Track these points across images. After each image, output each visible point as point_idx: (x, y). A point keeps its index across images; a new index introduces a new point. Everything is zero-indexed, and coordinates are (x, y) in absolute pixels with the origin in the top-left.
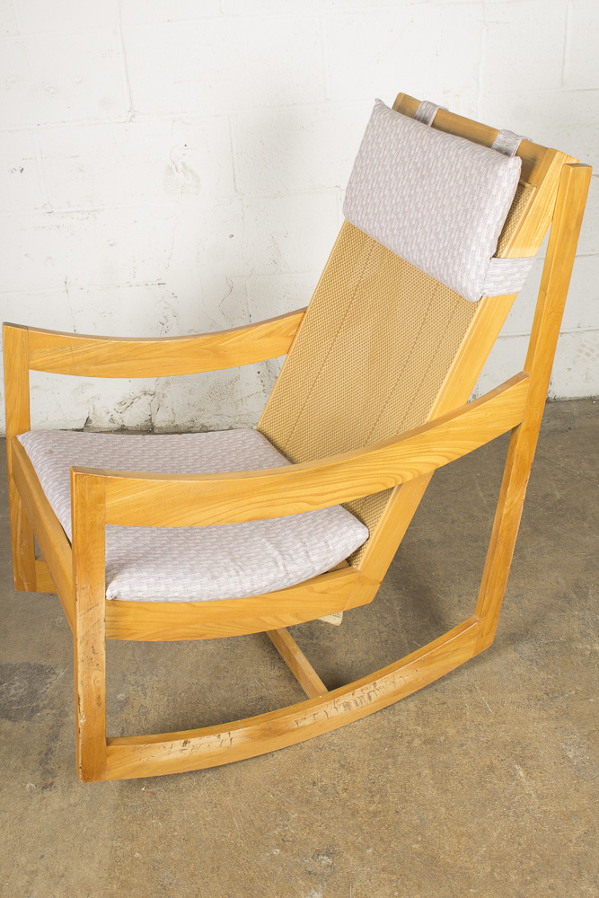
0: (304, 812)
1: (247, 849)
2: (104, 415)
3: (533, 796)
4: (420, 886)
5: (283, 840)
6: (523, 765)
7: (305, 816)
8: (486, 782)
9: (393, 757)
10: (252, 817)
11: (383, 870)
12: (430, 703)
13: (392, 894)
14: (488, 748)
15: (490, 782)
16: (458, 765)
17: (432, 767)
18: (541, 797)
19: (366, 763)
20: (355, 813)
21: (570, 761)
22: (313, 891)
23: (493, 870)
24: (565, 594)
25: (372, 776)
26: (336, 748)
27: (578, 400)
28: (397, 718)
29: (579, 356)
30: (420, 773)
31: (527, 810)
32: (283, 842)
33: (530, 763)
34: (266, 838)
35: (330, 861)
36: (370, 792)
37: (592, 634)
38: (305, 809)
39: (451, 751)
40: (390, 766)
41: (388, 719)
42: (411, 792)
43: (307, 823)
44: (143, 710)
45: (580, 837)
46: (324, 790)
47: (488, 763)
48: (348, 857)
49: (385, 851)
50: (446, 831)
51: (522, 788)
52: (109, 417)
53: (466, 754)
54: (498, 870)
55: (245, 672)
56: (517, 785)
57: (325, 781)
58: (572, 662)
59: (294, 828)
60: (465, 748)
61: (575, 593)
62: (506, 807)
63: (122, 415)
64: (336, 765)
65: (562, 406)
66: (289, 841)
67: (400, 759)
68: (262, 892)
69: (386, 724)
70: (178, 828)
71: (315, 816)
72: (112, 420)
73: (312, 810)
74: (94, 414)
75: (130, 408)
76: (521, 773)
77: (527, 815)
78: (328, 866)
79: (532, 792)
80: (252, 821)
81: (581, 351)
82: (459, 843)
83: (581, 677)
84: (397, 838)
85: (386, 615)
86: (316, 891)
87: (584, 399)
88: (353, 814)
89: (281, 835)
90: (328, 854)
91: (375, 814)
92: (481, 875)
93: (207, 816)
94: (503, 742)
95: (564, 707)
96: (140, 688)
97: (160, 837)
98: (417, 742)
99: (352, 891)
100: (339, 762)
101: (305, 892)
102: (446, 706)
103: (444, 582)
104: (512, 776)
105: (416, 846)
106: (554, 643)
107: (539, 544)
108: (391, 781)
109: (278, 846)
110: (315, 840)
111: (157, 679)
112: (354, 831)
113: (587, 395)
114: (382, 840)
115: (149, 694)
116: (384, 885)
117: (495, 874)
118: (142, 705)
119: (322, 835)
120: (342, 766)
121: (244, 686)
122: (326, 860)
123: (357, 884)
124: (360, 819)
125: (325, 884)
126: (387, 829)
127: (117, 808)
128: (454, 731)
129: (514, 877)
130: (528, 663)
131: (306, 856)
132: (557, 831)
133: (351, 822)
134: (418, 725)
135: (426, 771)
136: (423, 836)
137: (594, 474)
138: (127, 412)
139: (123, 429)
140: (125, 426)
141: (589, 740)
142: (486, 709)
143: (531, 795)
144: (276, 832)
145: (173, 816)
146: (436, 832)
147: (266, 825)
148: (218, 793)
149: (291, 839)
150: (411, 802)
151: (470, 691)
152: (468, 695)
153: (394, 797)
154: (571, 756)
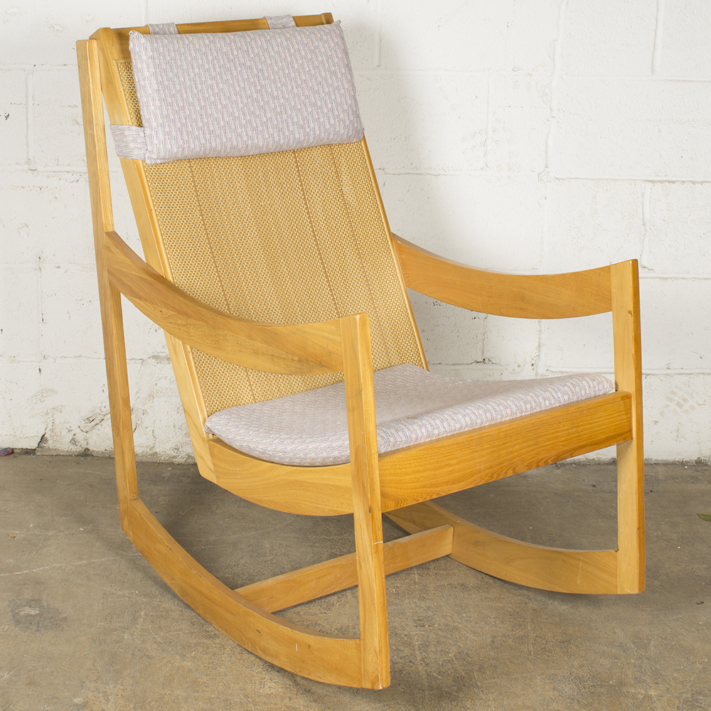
2: (64, 432)
24: (622, 643)
29: (668, 406)
37: (649, 681)
52: (70, 436)
55: (229, 688)
58: (620, 704)
61: (634, 643)
63: (88, 435)
72: (74, 441)
74: (52, 430)
75: (98, 426)
81: (671, 400)
85: (402, 648)
96: (101, 695)
103: (477, 623)
106: (601, 686)
111: (122, 687)
115: (112, 700)
121: (227, 700)
130: (568, 700)
138: (95, 432)
139: (86, 454)
140: (88, 449)
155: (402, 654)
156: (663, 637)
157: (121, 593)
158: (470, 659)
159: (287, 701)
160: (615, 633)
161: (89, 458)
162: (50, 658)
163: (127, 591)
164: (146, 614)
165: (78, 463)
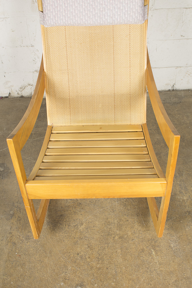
0: (73, 267)
1: (52, 282)
2: (15, 92)
3: (157, 263)
5: (65, 278)
6: (154, 250)
7: (74, 268)
8: (140, 256)
10: (55, 268)
12: (123, 220)
14: (142, 241)
15: (142, 257)
16: (131, 248)
17: (121, 249)
18: (160, 264)
19: (97, 246)
20: (92, 268)
21: (172, 248)
25: (99, 252)
26: (87, 239)
27: (184, 90)
28: (110, 227)
30: (117, 251)
31: (155, 269)
32: (65, 280)
33: (157, 249)
34: (59, 278)
36: (98, 259)
37: (184, 192)
38: (74, 265)
39: (129, 242)
40: (106, 248)
41: (107, 227)
42: (113, 260)
43: (74, 271)
44: (19, 219)
45: (173, 283)
46: (81, 257)
47: (142, 248)
49: (102, 285)
50: (125, 278)
51: (154, 259)
52: (17, 93)
53: (134, 243)
56: (152, 258)
57: (82, 253)
58: (175, 205)
59: (69, 274)
60: (134, 241)
61: (178, 174)
62: (147, 268)
63: (22, 92)
64: (87, 246)
65: (178, 92)
66: (67, 279)
67: (110, 245)
70: (27, 271)
71: (77, 269)
73: (76, 266)
74: (12, 91)
75: (24, 90)
76: (154, 253)
77: (154, 272)
80: (54, 270)
82: (129, 283)
83: (178, 211)
84: (107, 280)
87: (186, 90)
89: (64, 276)
91: (99, 269)
93: (38, 267)
94: (148, 239)
96: (18, 209)
97: (21, 275)
98: (117, 237)
100: (88, 245)
102: (128, 222)
104: (150, 254)
105: (113, 284)
108: (106, 254)
109: (63, 281)
110: (76, 279)
112: (91, 276)
113: (187, 88)
114: (101, 280)
115: (22, 212)
118: (19, 217)
119: (79, 277)
121: (56, 210)
124: (93, 271)
127: (6, 262)
128: (130, 233)
131: (73, 286)
133: (90, 272)
134: (118, 230)
135: (119, 251)
136: (116, 279)
137: (188, 122)
140: (22, 96)
141: (179, 239)
142: (143, 224)
143: (156, 263)
144: (63, 275)
145: (26, 266)
146: (121, 278)
147: (59, 272)
148: (43, 256)
149: (68, 278)
150: (113, 264)
151: (138, 216)
152: (137, 218)
153: (106, 262)
154: (172, 246)
156: (187, 170)
157: (28, 159)
162: (5, 192)
163: (29, 158)
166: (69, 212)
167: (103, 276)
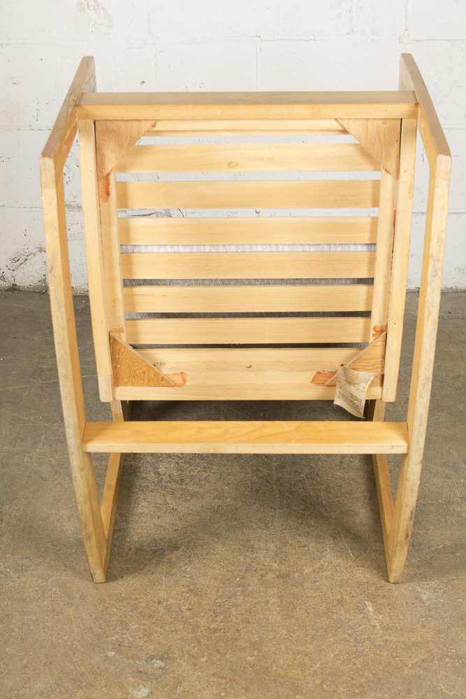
0: (144, 625)
1: (82, 650)
3: (378, 627)
4: (247, 690)
5: (119, 645)
6: (373, 602)
7: (146, 627)
8: (332, 613)
9: (243, 586)
10: (92, 625)
11: (214, 675)
12: (291, 545)
13: (219, 694)
14: (341, 586)
15: (337, 613)
16: (307, 597)
17: (281, 597)
18: (385, 628)
19: (215, 589)
21: (422, 601)
22: (141, 686)
23: (323, 682)
24: (455, 463)
25: (219, 600)
26: (187, 576)
28: (254, 556)
30: (267, 602)
31: (369, 638)
32: (118, 647)
33: (382, 601)
34: (103, 643)
35: (163, 665)
36: (214, 613)
38: (146, 622)
39: (303, 586)
40: (238, 594)
41: (245, 555)
42: (255, 616)
43: (146, 633)
45: (416, 663)
46: (168, 609)
47: (339, 597)
48: (182, 662)
49: (219, 660)
50: (284, 649)
51: (369, 621)
53: (318, 588)
54: (328, 683)
56: (364, 617)
57: (171, 601)
58: (446, 522)
59: (132, 636)
60: (318, 584)
62: (348, 634)
63: (15, 273)
64: (185, 589)
66: (125, 646)
67: (250, 588)
68: (91, 685)
69: (242, 559)
70: (17, 629)
71: (155, 629)
72: (3, 278)
73: (153, 623)
75: (23, 265)
76: (370, 609)
77: (367, 642)
78: (160, 668)
79: (377, 624)
80: (91, 628)
82: (295, 659)
86: (144, 686)
88: (193, 630)
89: (118, 641)
90: (162, 659)
91: (215, 631)
92: (310, 685)
93: (47, 622)
94: (358, 582)
95: (429, 558)
98: (270, 576)
99: (180, 689)
100: (188, 586)
101: (134, 687)
102: (306, 548)
104: (361, 609)
105: (251, 659)
106: (431, 504)
107: (438, 419)
108: (238, 606)
109: (113, 649)
110: (151, 647)
111: (16, 508)
112: (192, 643)
114: (218, 651)
115: (6, 520)
116: (212, 686)
117: (325, 686)
119: (159, 643)
120: (191, 590)
122: (159, 663)
123: (186, 684)
124: (199, 634)
125: (154, 682)
126: (225, 643)
128: (310, 569)
129: (342, 689)
131: (140, 659)
132: (394, 657)
133: (190, 636)
134: (275, 562)
135: (274, 600)
136: (260, 651)
138: (20, 270)
139: (14, 288)
140: (16, 285)
141: (446, 586)
142: (348, 554)
143: (376, 626)
144: (114, 638)
145: (14, 620)
146: (274, 649)
147: (105, 633)
148: (61, 604)
149: (127, 645)
150: (254, 623)
151: (335, 538)
152: (332, 541)
153: (237, 619)
154: (424, 598)
155: (261, 475)
157: (27, 419)
158: (319, 479)
159: (155, 520)
160: (450, 454)
161: (16, 293)
163: (33, 417)
164: (45, 439)
165: (7, 297)
166: (142, 524)
167: (223, 645)
